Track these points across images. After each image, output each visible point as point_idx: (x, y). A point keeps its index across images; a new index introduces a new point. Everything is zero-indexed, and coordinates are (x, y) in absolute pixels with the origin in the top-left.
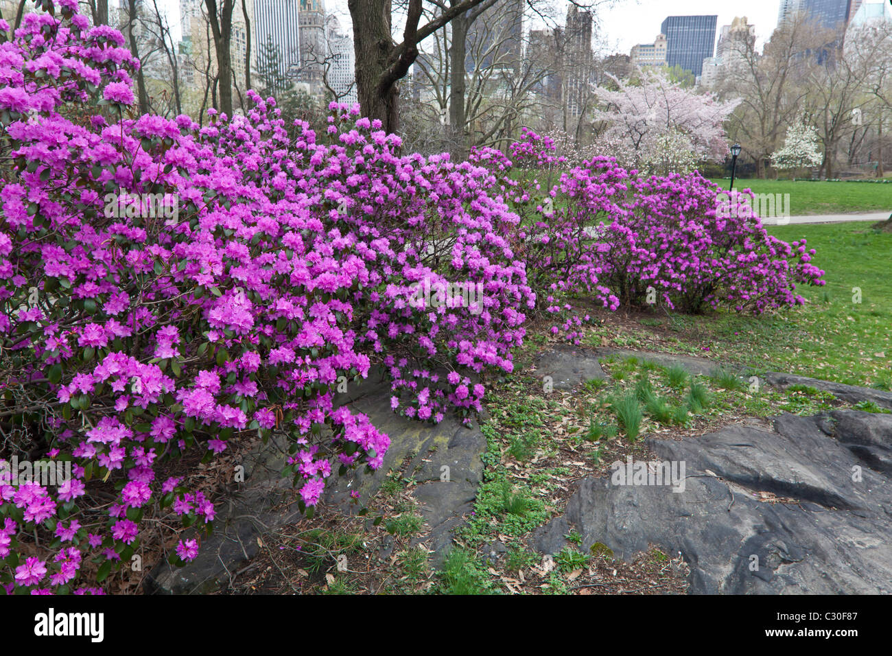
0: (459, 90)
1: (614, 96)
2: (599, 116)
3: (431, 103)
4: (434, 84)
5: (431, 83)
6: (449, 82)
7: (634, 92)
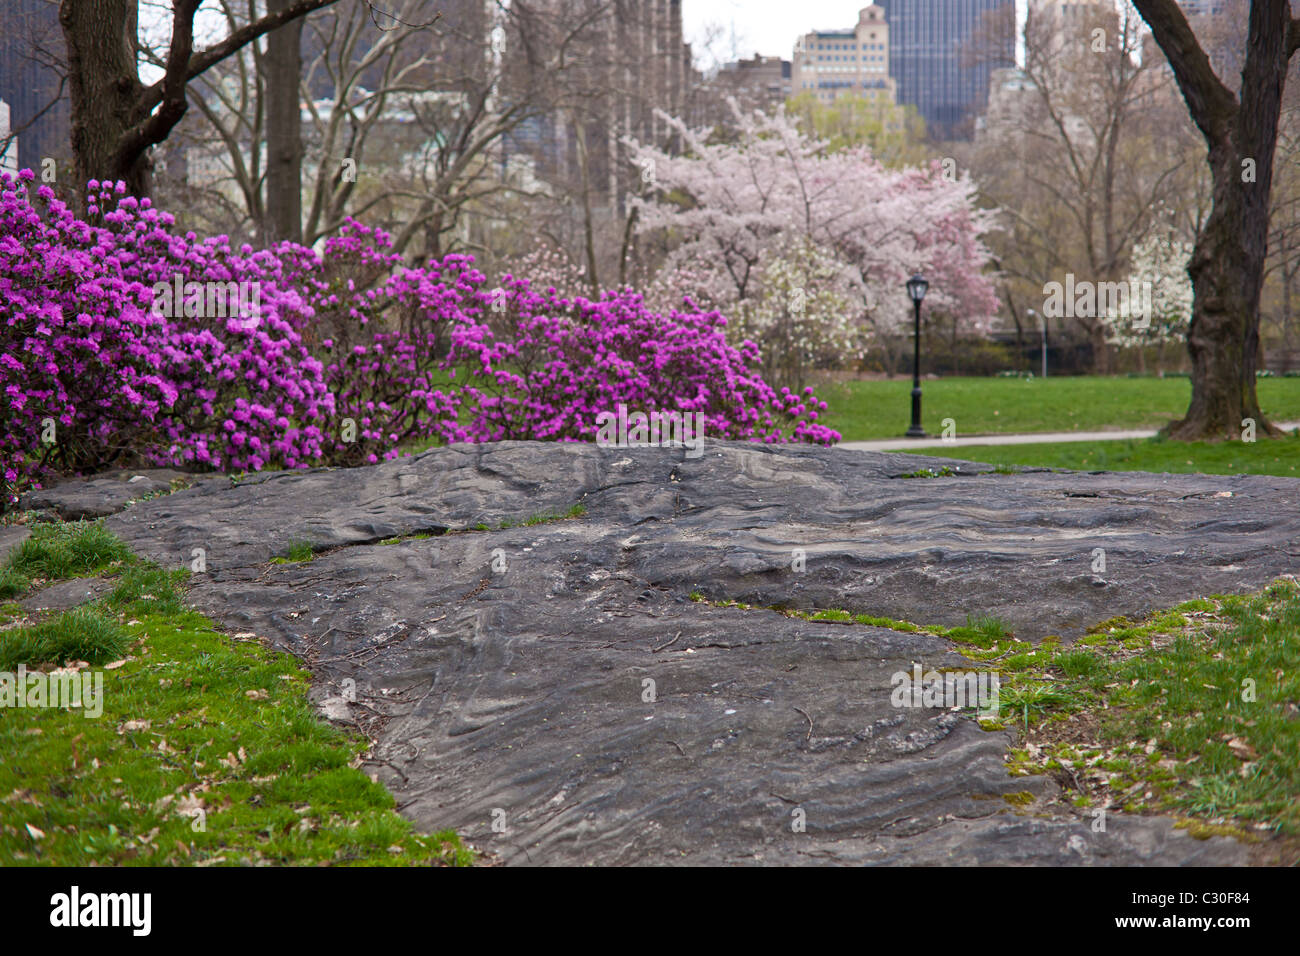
0: (287, 155)
1: (680, 170)
2: (653, 218)
3: (220, 188)
4: (226, 137)
5: (218, 134)
6: (264, 133)
7: (728, 162)
